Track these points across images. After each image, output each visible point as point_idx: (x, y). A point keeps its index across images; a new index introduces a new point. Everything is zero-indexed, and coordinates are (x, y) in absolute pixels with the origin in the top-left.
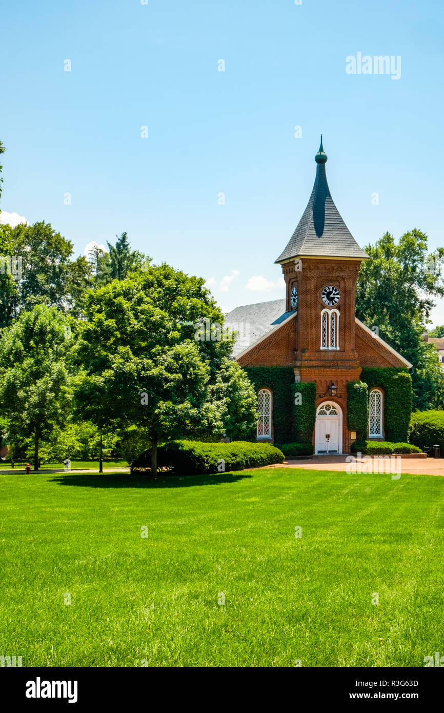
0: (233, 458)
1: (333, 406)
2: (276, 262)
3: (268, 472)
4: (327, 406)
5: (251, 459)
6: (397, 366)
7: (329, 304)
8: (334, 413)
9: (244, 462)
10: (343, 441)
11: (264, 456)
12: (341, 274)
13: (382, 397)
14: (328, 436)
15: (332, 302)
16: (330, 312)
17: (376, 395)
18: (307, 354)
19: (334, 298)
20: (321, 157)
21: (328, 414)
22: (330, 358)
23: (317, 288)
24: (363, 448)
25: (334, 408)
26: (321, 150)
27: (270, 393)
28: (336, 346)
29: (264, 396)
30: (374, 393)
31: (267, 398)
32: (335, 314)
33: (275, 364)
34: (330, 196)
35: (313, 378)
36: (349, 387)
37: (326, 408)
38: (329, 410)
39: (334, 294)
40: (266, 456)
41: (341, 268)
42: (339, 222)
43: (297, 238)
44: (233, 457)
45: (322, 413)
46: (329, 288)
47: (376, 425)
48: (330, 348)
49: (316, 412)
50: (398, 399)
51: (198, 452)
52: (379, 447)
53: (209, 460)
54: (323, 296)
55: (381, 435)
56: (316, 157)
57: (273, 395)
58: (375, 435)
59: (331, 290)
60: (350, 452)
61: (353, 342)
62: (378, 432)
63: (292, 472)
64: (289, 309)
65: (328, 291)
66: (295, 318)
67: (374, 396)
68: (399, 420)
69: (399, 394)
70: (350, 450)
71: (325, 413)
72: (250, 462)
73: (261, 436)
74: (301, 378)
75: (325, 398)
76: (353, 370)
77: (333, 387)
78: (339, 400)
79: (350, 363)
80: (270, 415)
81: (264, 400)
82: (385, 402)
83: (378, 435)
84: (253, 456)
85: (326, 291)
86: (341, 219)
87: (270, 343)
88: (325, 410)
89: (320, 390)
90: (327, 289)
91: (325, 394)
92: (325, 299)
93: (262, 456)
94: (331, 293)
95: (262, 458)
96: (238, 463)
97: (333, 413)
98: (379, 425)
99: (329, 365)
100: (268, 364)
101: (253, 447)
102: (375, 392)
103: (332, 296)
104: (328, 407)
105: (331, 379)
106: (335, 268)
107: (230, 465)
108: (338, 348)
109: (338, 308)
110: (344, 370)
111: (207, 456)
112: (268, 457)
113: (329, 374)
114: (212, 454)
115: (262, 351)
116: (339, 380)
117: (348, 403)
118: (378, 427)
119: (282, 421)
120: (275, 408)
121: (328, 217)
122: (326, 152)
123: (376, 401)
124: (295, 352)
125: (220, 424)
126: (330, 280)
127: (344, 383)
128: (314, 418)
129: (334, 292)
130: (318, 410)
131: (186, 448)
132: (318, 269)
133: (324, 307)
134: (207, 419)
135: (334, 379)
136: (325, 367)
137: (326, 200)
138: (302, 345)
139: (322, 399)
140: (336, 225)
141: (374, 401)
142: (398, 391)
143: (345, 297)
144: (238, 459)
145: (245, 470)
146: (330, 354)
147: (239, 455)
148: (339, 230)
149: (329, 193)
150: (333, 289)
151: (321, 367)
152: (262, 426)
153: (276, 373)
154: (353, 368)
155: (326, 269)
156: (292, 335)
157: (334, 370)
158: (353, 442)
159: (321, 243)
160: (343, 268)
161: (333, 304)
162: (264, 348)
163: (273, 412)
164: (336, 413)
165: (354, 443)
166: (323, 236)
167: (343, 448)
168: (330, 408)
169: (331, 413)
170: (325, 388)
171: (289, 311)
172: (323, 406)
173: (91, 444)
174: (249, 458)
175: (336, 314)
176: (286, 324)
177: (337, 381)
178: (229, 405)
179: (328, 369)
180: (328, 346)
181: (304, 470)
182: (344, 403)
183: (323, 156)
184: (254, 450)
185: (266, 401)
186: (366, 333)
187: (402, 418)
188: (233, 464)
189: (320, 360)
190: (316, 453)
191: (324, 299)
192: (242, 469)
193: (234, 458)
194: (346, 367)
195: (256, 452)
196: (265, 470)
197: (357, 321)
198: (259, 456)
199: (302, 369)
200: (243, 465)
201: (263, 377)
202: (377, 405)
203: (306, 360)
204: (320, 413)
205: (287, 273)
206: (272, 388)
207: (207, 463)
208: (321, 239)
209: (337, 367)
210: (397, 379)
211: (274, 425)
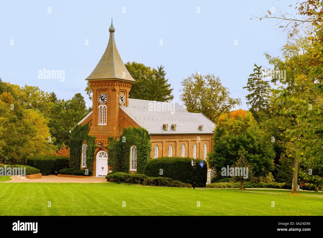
8: (105, 156)
10: (108, 171)
12: (107, 87)
14: (103, 168)
15: (103, 101)
16: (103, 106)
17: (134, 149)
18: (92, 127)
20: (111, 30)
21: (103, 157)
23: (97, 95)
25: (106, 154)
29: (85, 147)
37: (102, 154)
48: (102, 124)
56: (109, 29)
59: (103, 96)
65: (102, 96)
81: (85, 149)
82: (137, 152)
85: (101, 96)
88: (102, 155)
90: (101, 95)
92: (100, 100)
102: (134, 147)
103: (103, 98)
105: (101, 140)
108: (106, 124)
109: (106, 104)
126: (103, 91)
132: (97, 85)
133: (100, 104)
141: (133, 152)
146: (102, 127)
150: (104, 95)
152: (84, 161)
155: (100, 85)
160: (107, 84)
161: (104, 102)
168: (104, 154)
182: (108, 152)
189: (98, 130)
190: (97, 175)
202: (135, 154)
204: (100, 156)
206: (88, 144)
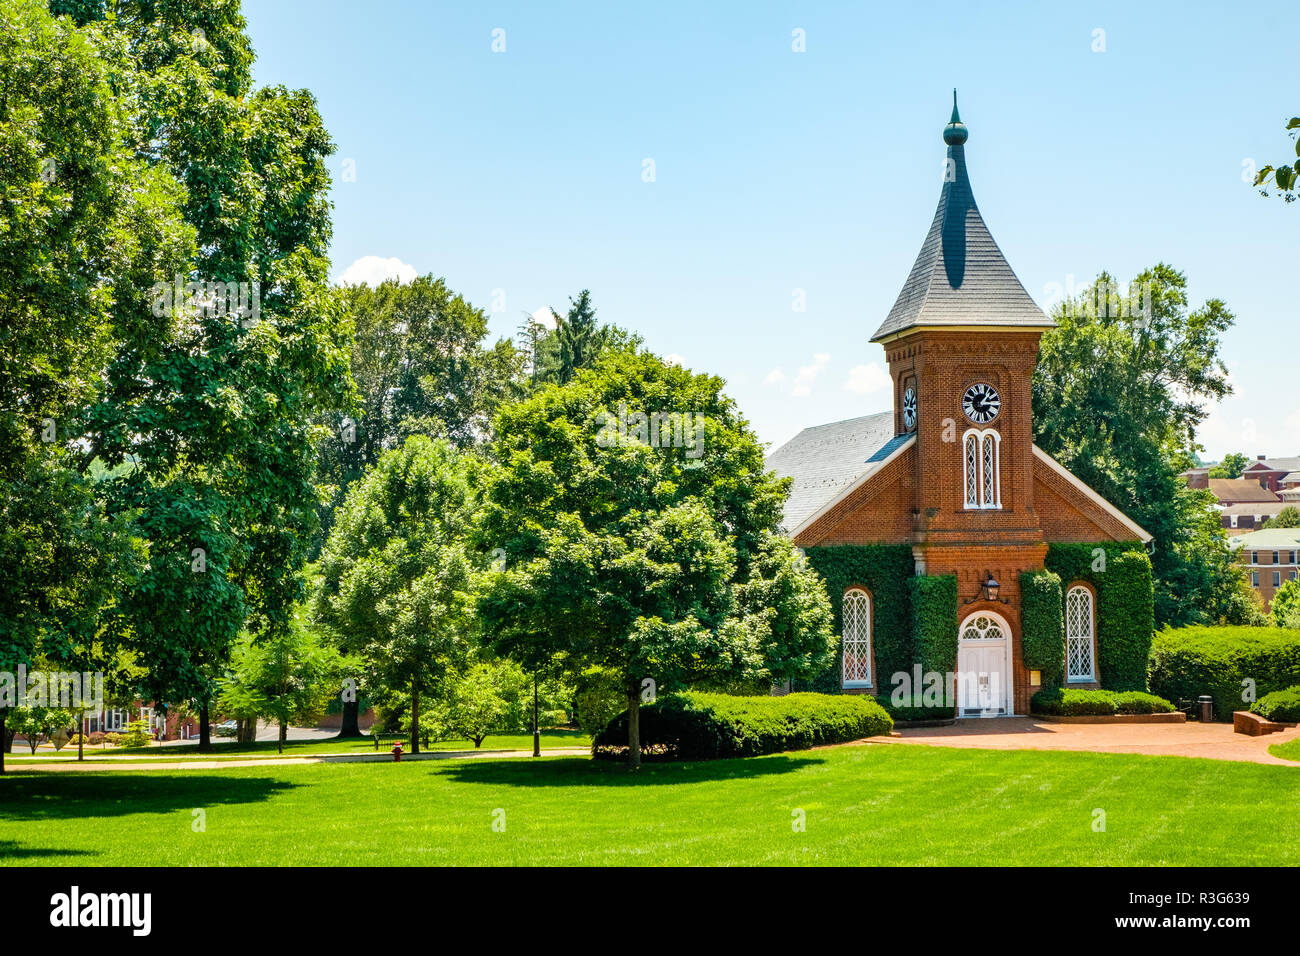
0: (789, 726)
1: (992, 621)
2: (873, 341)
3: (859, 753)
4: (980, 619)
5: (826, 728)
6: (1120, 539)
7: (978, 419)
8: (995, 634)
9: (812, 732)
10: (1015, 690)
11: (852, 721)
12: (1002, 360)
13: (1091, 600)
15: (985, 414)
16: (981, 435)
17: (1079, 597)
18: (938, 519)
19: (989, 406)
20: (955, 133)
21: (983, 636)
22: (983, 526)
23: (954, 389)
24: (1056, 702)
25: (995, 624)
26: (955, 118)
27: (866, 597)
28: (995, 502)
29: (855, 603)
30: (1075, 594)
31: (861, 607)
32: (990, 439)
33: (875, 539)
34: (975, 208)
35: (951, 565)
36: (1024, 582)
37: (978, 624)
38: (985, 628)
39: (988, 400)
40: (855, 721)
41: (1000, 348)
42: (994, 259)
43: (912, 292)
44: (790, 723)
45: (972, 634)
46: (977, 388)
47: (1082, 656)
48: (983, 506)
49: (957, 632)
50: (1125, 606)
51: (720, 714)
52: (1087, 700)
53: (743, 730)
54: (966, 404)
55: (1092, 676)
56: (946, 132)
57: (874, 600)
58: (1080, 677)
59: (982, 392)
60: (1029, 712)
61: (1029, 491)
62: (1086, 670)
63: (903, 754)
64: (901, 431)
65: (976, 393)
66: (913, 448)
67: (1076, 599)
68: (1128, 647)
69: (1126, 595)
70: (1029, 707)
71: (977, 635)
72: (824, 732)
73: (851, 681)
74: (927, 566)
75: (976, 605)
76: (1031, 548)
77: (991, 582)
78: (1005, 608)
79: (1024, 535)
80: (868, 641)
81: (855, 611)
82: (1099, 611)
83: (1086, 677)
84: (831, 722)
85: (971, 393)
86: (999, 251)
87: (864, 499)
88: (977, 629)
89: (966, 588)
90: (973, 389)
91: (975, 597)
92: (970, 409)
93: (848, 720)
94: (981, 397)
95: (847, 725)
96: (800, 736)
97: (993, 634)
98: (1088, 657)
99: (981, 538)
100: (860, 541)
101: (828, 704)
102: (1079, 592)
103: (983, 403)
104: (982, 624)
105: (987, 567)
106: (989, 349)
107: (784, 740)
108: (1000, 506)
109: (997, 426)
110: (1012, 548)
111: (738, 722)
112: (859, 723)
113: (983, 558)
114: (748, 719)
115: (848, 515)
116: (1003, 569)
117: (1022, 614)
118: (1085, 661)
119: (891, 652)
120: (878, 625)
121: (971, 249)
122: (966, 122)
123: (1079, 609)
124: (915, 516)
125: (756, 658)
126: (981, 373)
127: (1013, 575)
128: (955, 645)
129: (988, 395)
130: (963, 629)
131: (698, 707)
132: (954, 350)
133: (969, 426)
134: (732, 651)
135: (992, 567)
136: (974, 544)
137: (968, 215)
138: (926, 502)
139: (971, 607)
140: (989, 264)
141: (1076, 608)
142: (1124, 588)
143: (1010, 405)
144: (800, 728)
145: (813, 749)
146: (984, 518)
147: (801, 721)
148: (996, 273)
149: (974, 202)
150: (986, 388)
151: (966, 543)
152: (853, 661)
153: (877, 556)
154: (1031, 544)
155: (970, 350)
156: (907, 482)
157: (991, 548)
158: (1033, 692)
159: (960, 301)
160: (1005, 348)
161: (986, 418)
162: (852, 508)
163: (874, 635)
164: (998, 634)
165: (1038, 693)
166: (962, 287)
167: (1015, 702)
168: (987, 623)
169: (988, 634)
170: (976, 586)
171: (900, 436)
172: (973, 621)
173: (523, 702)
174: (822, 726)
175: (993, 438)
176: (895, 461)
177: (999, 571)
178: (774, 623)
179: (980, 548)
180: (978, 503)
181: (929, 748)
182: (1015, 615)
183: (959, 130)
184: (831, 710)
185: (858, 612)
186: (1056, 474)
187: (1133, 641)
188: (789, 738)
189: (964, 530)
190: (962, 714)
191: (967, 411)
192: (808, 748)
193: (792, 725)
194: (1016, 543)
195: (835, 714)
196: (854, 748)
197: (1036, 451)
198: (840, 721)
199: (928, 549)
200: (809, 739)
201: (852, 565)
202: (1082, 618)
203: (935, 531)
204: (966, 635)
205: (894, 360)
206: (870, 587)
207: (739, 736)
208: (958, 291)
209: (999, 543)
210: (1121, 565)
211: (876, 659)
